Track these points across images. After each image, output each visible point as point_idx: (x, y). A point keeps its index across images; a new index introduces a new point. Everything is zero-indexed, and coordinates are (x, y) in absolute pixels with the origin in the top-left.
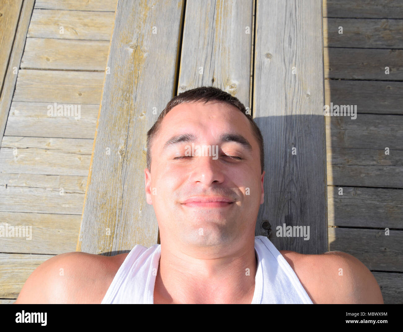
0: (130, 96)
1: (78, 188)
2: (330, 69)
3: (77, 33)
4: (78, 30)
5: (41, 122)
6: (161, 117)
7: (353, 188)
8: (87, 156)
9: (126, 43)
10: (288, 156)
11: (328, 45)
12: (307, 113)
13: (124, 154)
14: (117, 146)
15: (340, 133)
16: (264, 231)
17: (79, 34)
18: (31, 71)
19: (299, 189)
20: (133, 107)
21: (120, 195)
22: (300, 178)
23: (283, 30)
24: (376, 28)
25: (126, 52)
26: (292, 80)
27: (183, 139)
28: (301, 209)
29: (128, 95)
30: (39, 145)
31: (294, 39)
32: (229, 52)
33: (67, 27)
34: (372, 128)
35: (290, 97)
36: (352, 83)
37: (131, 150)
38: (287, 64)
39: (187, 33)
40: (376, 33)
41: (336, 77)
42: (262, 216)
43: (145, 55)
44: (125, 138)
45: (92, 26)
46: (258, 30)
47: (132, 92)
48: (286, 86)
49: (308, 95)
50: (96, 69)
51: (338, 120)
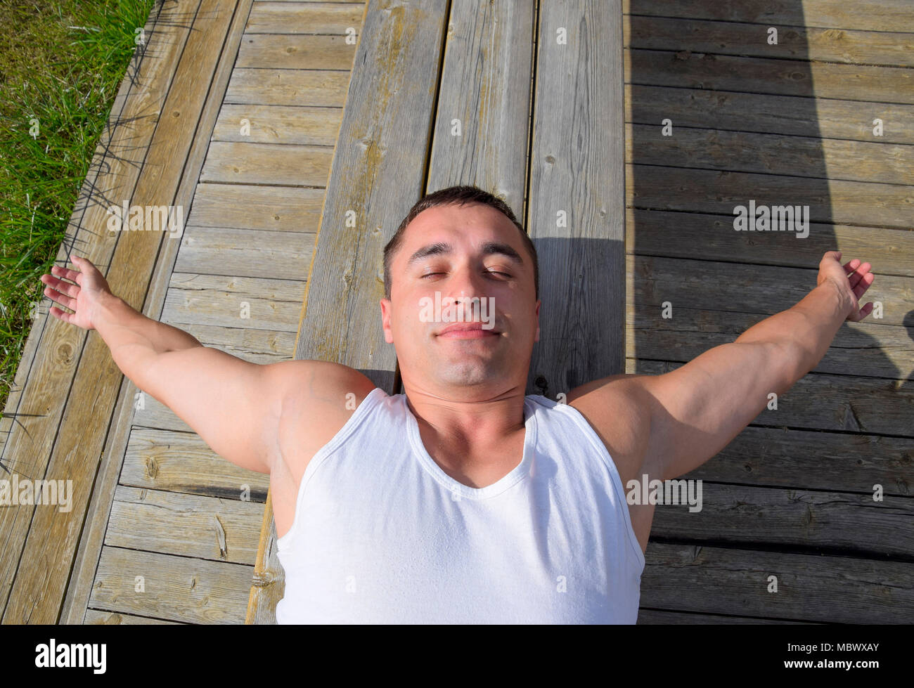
0: (361, 206)
1: (269, 348)
2: (635, 194)
3: (277, 135)
4: (278, 131)
5: (222, 254)
6: (403, 227)
7: (664, 363)
8: (283, 303)
9: (359, 137)
10: (573, 292)
11: (634, 161)
12: (601, 237)
13: (350, 281)
14: (342, 270)
15: (647, 284)
16: (537, 389)
17: (280, 136)
18: (214, 185)
19: (587, 336)
20: (365, 220)
21: (343, 333)
22: (589, 321)
23: (571, 128)
24: (699, 141)
25: (358, 149)
26: (582, 193)
27: (435, 250)
28: (589, 363)
29: (358, 204)
30: (218, 286)
31: (585, 139)
32: (497, 153)
33: (264, 127)
34: (693, 279)
35: (578, 214)
36: (665, 215)
37: (361, 276)
38: (576, 172)
39: (441, 126)
40: (701, 148)
41: (644, 206)
42: (536, 369)
43: (383, 153)
44: (352, 259)
45: (298, 126)
46: (536, 127)
47: (364, 200)
48: (574, 200)
49: (602, 214)
50: (300, 184)
51: (644, 265)
